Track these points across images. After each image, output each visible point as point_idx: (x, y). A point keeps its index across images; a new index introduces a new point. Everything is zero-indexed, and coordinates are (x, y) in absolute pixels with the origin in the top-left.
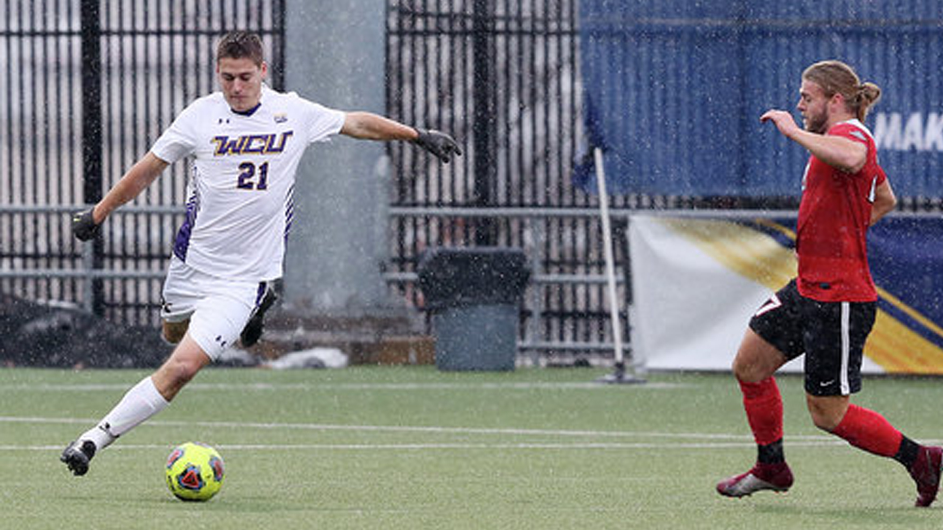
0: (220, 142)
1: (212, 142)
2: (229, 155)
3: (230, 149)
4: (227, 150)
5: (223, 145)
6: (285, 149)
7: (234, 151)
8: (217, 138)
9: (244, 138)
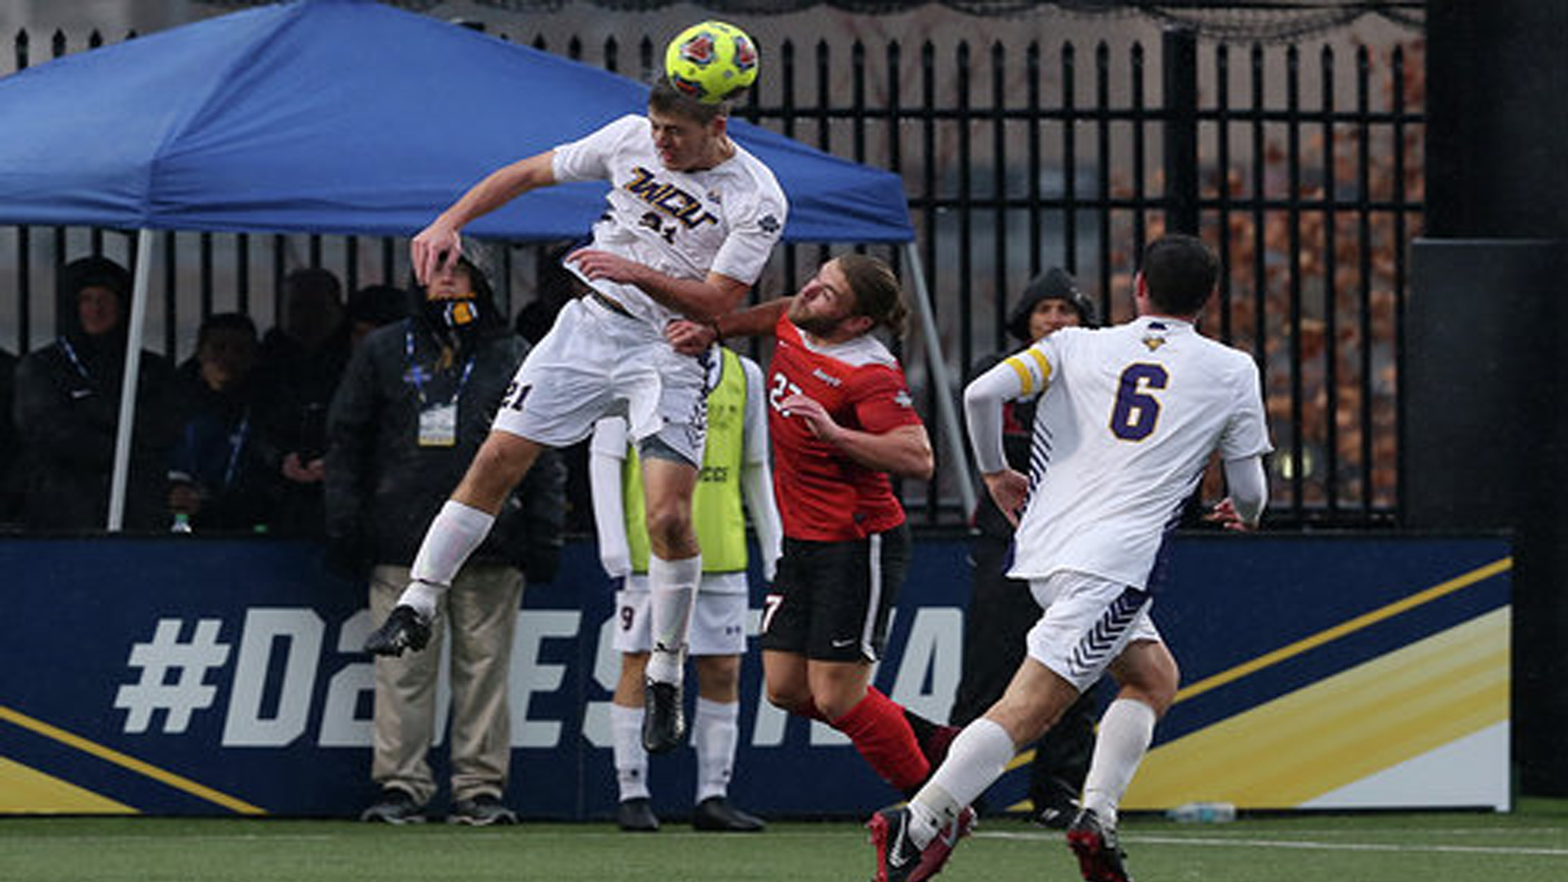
0: (642, 176)
1: (634, 171)
2: (640, 197)
3: (647, 192)
4: (643, 191)
5: (644, 182)
6: (697, 228)
7: (647, 197)
8: (642, 170)
9: (670, 187)
